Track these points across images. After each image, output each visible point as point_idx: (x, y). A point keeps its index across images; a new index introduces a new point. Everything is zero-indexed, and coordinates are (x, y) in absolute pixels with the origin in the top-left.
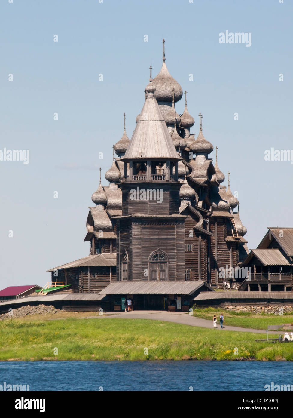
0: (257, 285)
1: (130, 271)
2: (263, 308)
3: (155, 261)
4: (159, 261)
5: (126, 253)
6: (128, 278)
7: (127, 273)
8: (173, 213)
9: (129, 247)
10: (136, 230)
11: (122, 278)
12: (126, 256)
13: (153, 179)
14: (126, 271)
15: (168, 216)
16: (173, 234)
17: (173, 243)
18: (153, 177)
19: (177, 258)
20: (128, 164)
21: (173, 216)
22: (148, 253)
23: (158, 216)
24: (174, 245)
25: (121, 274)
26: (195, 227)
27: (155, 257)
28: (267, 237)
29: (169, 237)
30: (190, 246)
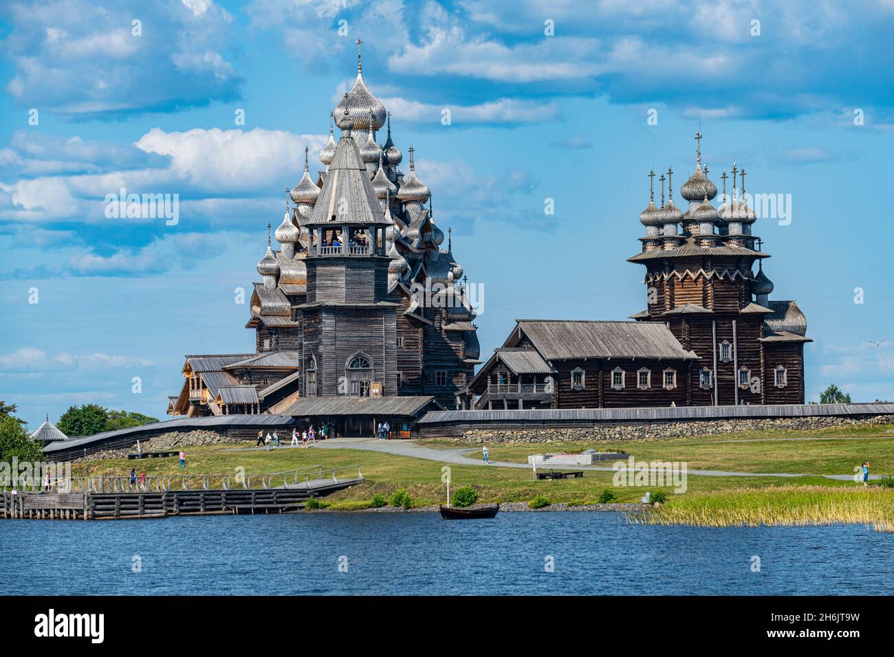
0: (503, 401)
1: (320, 382)
2: (515, 433)
3: (354, 368)
4: (360, 368)
5: (313, 357)
6: (316, 392)
7: (314, 386)
8: (380, 300)
9: (317, 349)
10: (328, 324)
11: (308, 392)
12: (314, 362)
13: (352, 253)
14: (314, 382)
15: (372, 305)
16: (380, 329)
17: (380, 344)
18: (352, 249)
19: (386, 364)
20: (315, 231)
21: (379, 304)
22: (345, 358)
23: (358, 305)
24: (382, 346)
25: (305, 387)
26: (405, 313)
27: (354, 362)
28: (515, 333)
29: (374, 334)
30: (400, 339)
